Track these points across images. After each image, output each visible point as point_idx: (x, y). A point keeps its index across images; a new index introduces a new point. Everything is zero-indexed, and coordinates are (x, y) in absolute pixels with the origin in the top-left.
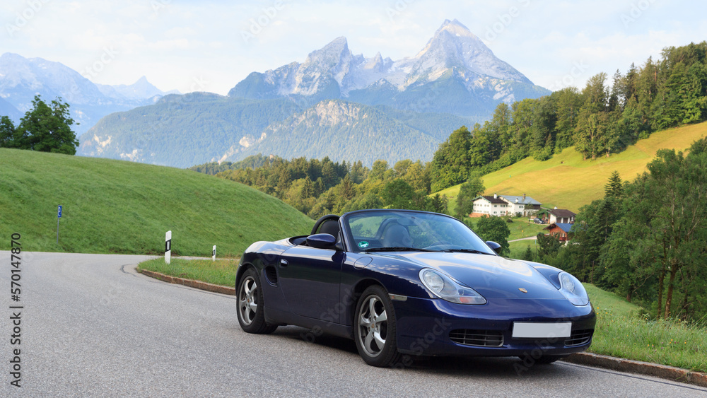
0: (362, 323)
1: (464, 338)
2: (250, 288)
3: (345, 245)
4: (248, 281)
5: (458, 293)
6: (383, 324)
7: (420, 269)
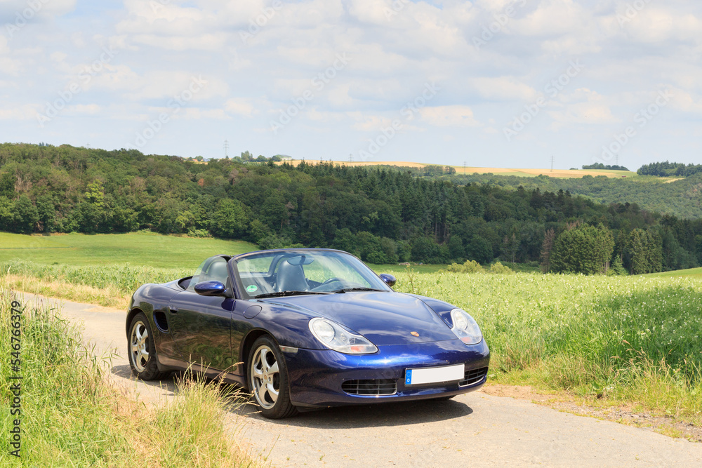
0: (255, 374)
2: (142, 334)
3: (234, 291)
4: (139, 326)
5: (349, 342)
6: (276, 375)
7: (310, 318)
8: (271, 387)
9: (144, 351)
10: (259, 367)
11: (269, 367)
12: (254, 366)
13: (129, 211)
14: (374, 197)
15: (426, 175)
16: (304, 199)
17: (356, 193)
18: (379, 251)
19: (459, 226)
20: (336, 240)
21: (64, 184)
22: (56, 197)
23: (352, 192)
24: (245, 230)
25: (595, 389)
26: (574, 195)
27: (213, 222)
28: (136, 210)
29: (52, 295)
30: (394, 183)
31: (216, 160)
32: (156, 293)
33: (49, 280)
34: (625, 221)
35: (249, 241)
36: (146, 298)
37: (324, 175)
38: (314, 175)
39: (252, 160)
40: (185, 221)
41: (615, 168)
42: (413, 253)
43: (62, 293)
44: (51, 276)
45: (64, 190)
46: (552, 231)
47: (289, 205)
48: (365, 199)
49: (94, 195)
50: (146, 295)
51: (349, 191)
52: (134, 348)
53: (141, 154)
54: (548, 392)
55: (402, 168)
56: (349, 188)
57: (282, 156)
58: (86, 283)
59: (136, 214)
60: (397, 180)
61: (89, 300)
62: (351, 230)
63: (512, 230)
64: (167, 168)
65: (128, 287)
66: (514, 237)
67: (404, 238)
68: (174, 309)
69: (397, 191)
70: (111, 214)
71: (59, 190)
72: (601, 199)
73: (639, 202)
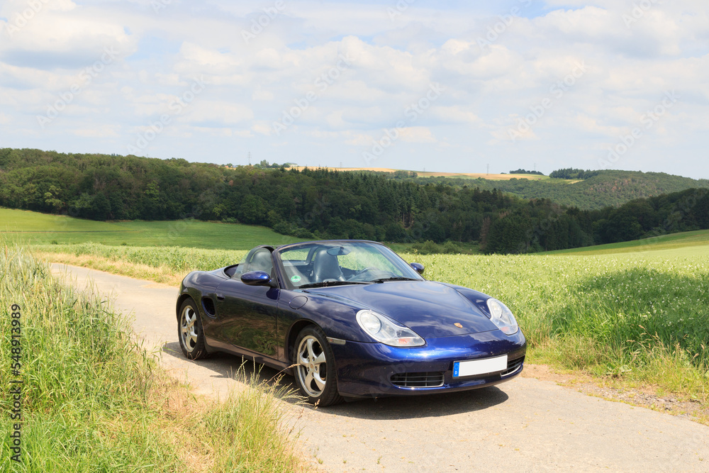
0: (301, 363)
1: (406, 381)
2: (191, 317)
3: (279, 281)
4: (188, 310)
5: (396, 334)
6: (322, 365)
7: (357, 310)
8: (317, 377)
9: (193, 333)
10: (305, 355)
11: (315, 357)
12: (300, 355)
13: (178, 204)
14: (359, 194)
15: (396, 177)
16: (307, 196)
17: (345, 190)
18: (362, 233)
19: (421, 215)
20: (330, 225)
21: (130, 184)
22: (124, 194)
23: (342, 190)
24: (263, 218)
25: (610, 369)
26: (504, 194)
27: (240, 212)
28: (183, 203)
29: (116, 272)
30: (373, 183)
31: (242, 167)
32: (204, 280)
33: (114, 260)
34: (542, 211)
35: (266, 226)
36: (195, 284)
37: (321, 177)
38: (314, 177)
39: (268, 167)
40: (219, 212)
41: (534, 172)
42: (387, 234)
43: (124, 271)
44: (116, 256)
45: (130, 188)
46: (489, 218)
47: (296, 200)
48: (351, 195)
49: (152, 192)
50: (195, 281)
51: (339, 189)
52: (184, 330)
53: (187, 162)
54: (565, 372)
55: (378, 173)
56: (340, 187)
57: (291, 164)
58: (144, 262)
59: (183, 206)
60: (375, 181)
61: (146, 277)
62: (341, 218)
63: (459, 218)
64: (206, 172)
65: (178, 266)
66: (460, 223)
67: (380, 224)
68: (221, 296)
69: (375, 189)
70: (165, 206)
71: (126, 188)
72: (523, 195)
73: (551, 198)
